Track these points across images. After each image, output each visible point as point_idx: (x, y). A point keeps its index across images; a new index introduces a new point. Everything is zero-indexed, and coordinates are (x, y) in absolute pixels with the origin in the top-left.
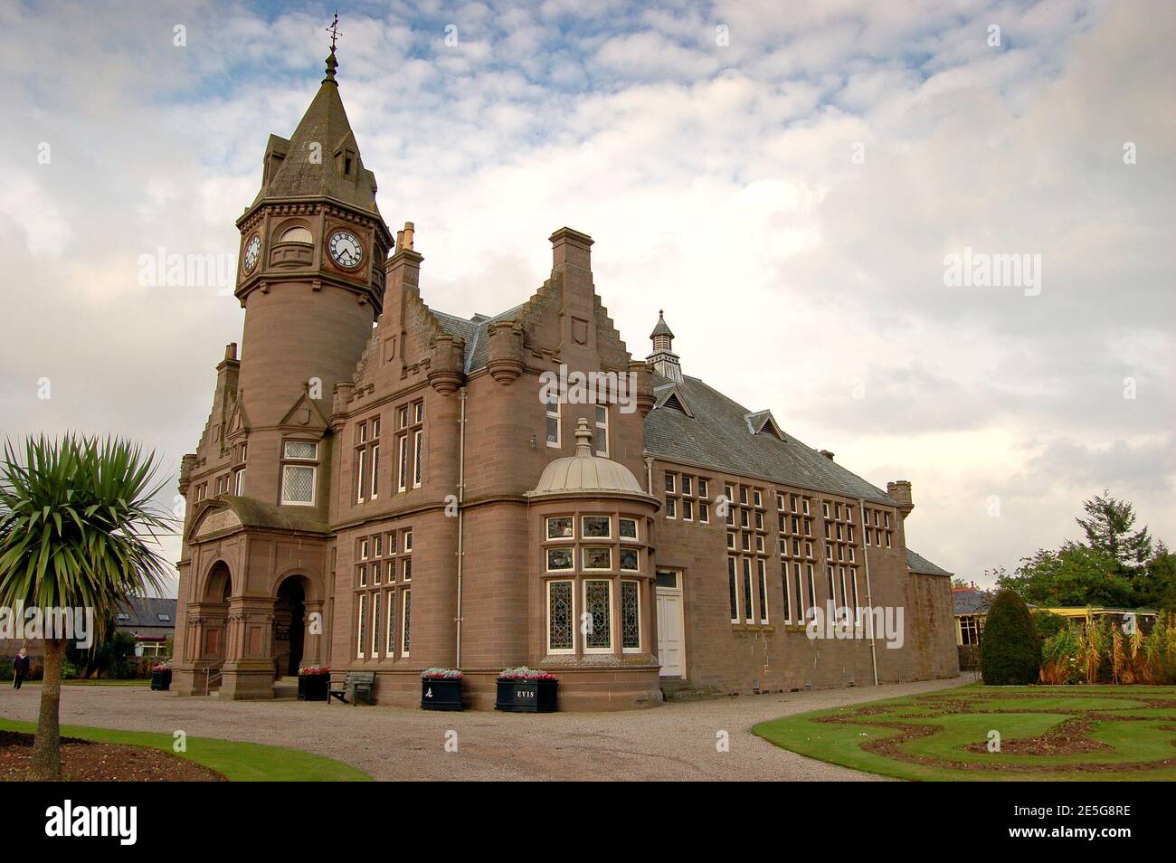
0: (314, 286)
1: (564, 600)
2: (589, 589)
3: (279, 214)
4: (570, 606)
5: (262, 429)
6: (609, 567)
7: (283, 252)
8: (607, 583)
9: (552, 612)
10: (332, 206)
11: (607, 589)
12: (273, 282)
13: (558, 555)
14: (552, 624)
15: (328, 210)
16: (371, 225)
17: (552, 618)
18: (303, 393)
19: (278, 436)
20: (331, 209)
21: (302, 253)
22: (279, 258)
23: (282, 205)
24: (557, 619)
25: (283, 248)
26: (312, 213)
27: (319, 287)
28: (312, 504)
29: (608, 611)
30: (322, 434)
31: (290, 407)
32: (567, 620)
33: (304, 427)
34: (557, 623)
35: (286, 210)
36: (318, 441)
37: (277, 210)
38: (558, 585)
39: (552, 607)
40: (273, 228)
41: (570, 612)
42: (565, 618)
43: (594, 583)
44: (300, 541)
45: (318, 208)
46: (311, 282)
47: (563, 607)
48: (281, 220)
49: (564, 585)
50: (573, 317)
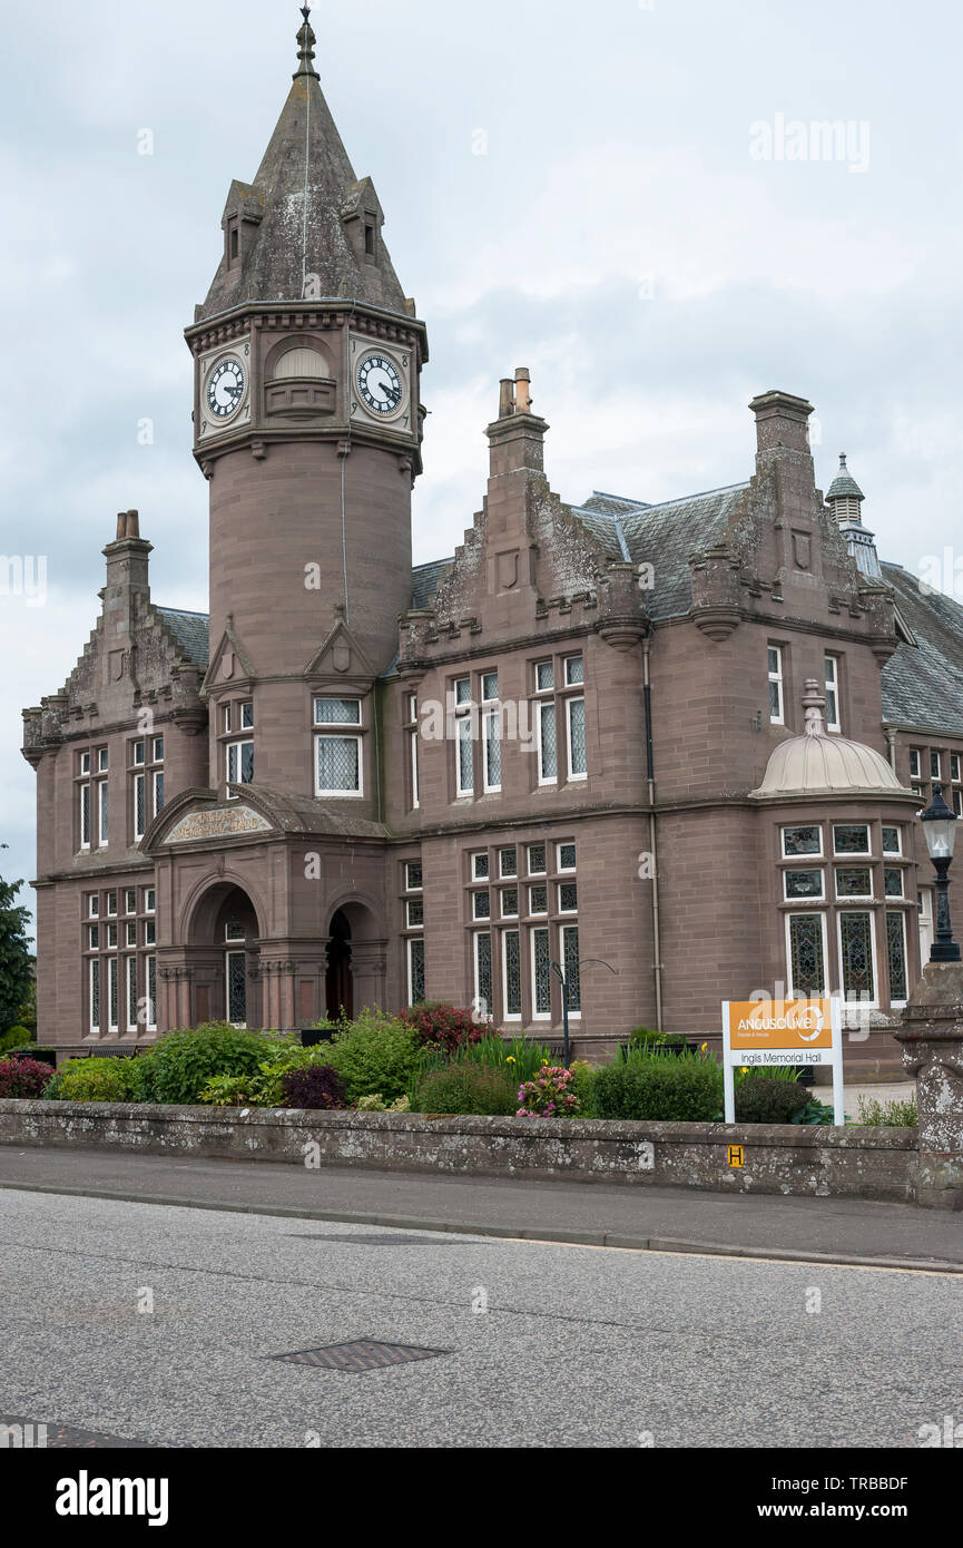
0: (341, 450)
1: (812, 939)
2: (843, 924)
3: (273, 329)
4: (820, 947)
5: (275, 679)
6: (869, 894)
7: (288, 393)
8: (867, 916)
9: (794, 955)
10: (359, 315)
11: (868, 923)
12: (272, 442)
13: (801, 878)
14: (795, 971)
15: (354, 322)
16: (413, 339)
17: (794, 963)
18: (337, 622)
19: (302, 690)
20: (357, 320)
21: (319, 396)
22: (279, 404)
23: (278, 315)
24: (801, 963)
25: (288, 389)
26: (327, 328)
27: (346, 450)
28: (359, 793)
29: (869, 952)
30: (370, 686)
31: (320, 644)
32: (817, 966)
33: (343, 677)
34: (802, 970)
35: (286, 322)
36: (362, 697)
37: (272, 322)
38: (801, 918)
39: (793, 948)
40: (265, 350)
41: (820, 954)
42: (814, 963)
43: (851, 916)
44: (353, 851)
45: (340, 320)
46: (336, 443)
47: (811, 948)
48: (277, 338)
49: (810, 918)
50: (793, 530)
